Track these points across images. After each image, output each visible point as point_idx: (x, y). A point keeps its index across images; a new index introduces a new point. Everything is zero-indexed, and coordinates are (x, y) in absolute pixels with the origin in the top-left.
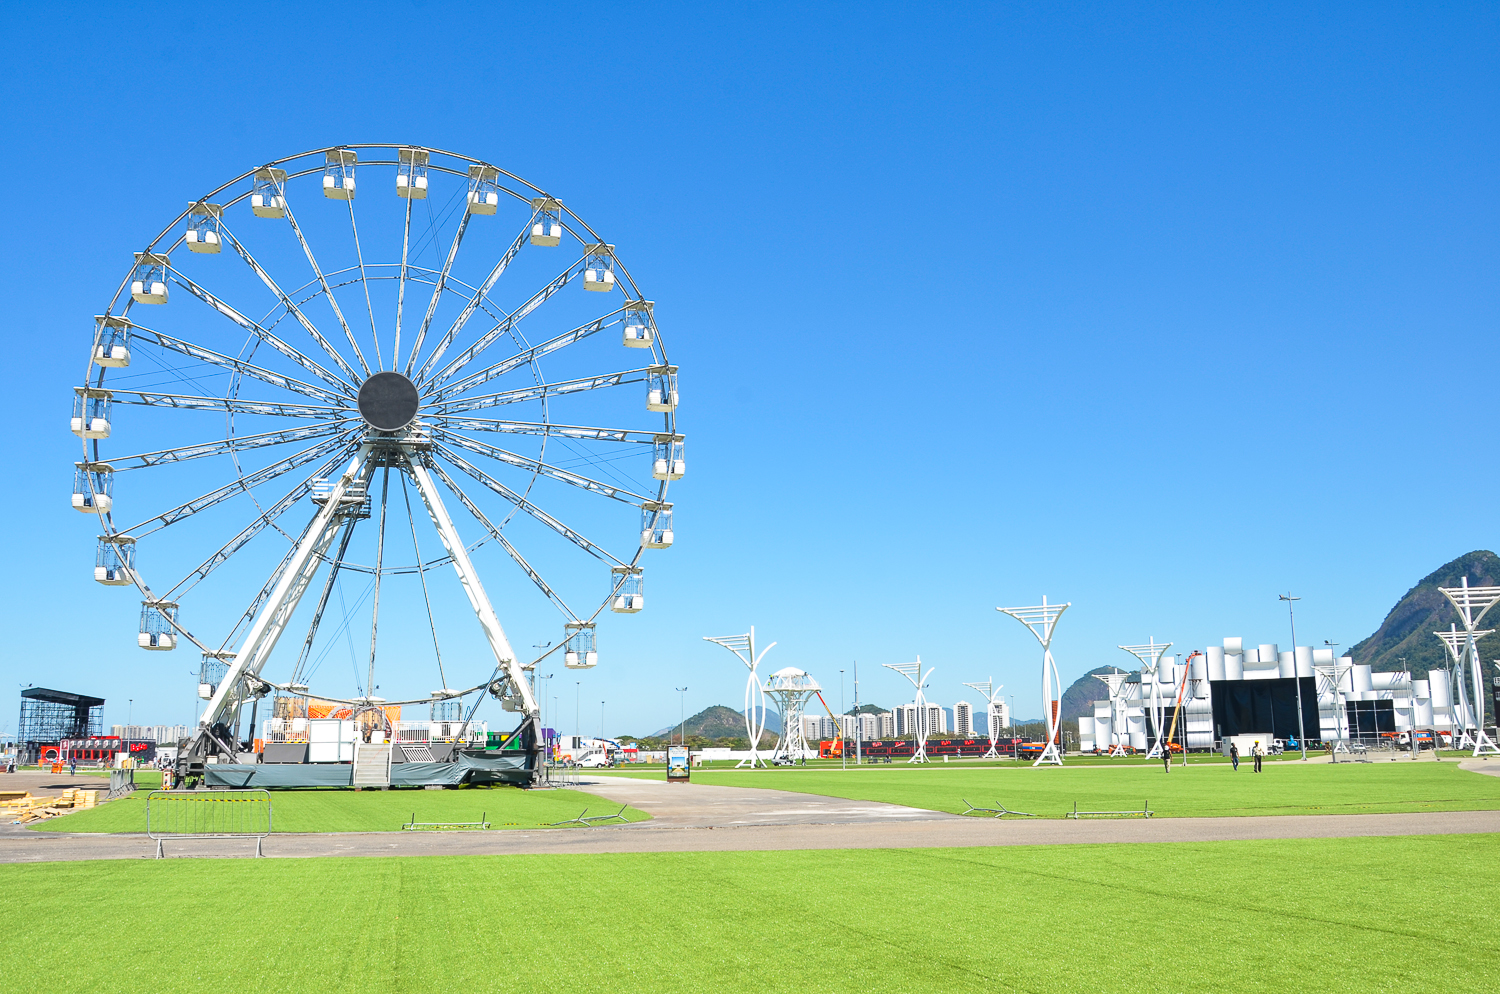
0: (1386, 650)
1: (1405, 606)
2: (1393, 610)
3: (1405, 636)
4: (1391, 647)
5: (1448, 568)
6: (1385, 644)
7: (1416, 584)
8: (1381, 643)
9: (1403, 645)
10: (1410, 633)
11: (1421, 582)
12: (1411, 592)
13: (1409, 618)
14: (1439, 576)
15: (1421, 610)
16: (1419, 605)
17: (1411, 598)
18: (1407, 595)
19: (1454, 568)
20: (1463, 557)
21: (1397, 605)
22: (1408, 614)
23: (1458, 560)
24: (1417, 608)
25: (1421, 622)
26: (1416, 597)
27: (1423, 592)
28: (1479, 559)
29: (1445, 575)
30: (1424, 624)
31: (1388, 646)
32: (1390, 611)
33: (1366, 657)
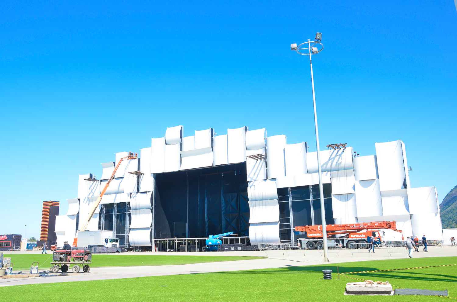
0: (444, 210)
1: (450, 195)
2: (446, 197)
3: (450, 205)
4: (446, 209)
6: (443, 208)
7: (454, 187)
8: (442, 207)
9: (450, 208)
10: (452, 204)
12: (452, 190)
13: (452, 199)
17: (452, 192)
18: (451, 191)
21: (447, 195)
22: (451, 198)
24: (454, 196)
26: (454, 192)
31: (444, 209)
32: (445, 197)
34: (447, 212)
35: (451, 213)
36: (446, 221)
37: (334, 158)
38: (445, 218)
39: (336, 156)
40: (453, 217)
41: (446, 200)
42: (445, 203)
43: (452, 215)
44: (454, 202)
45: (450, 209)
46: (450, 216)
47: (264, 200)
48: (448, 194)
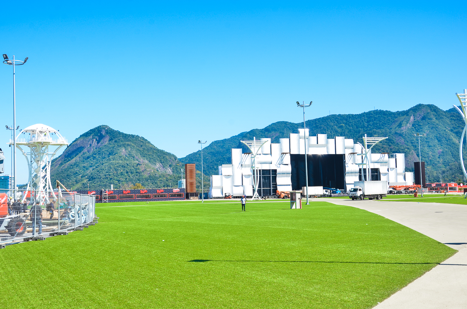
0: (65, 163)
1: (74, 145)
3: (73, 158)
4: (67, 162)
5: (92, 131)
6: (65, 160)
7: (79, 136)
10: (75, 156)
11: (81, 136)
13: (76, 150)
14: (88, 134)
15: (80, 147)
16: (80, 145)
17: (76, 142)
18: (75, 141)
19: (94, 131)
20: (98, 127)
22: (75, 149)
23: (96, 128)
24: (79, 146)
25: (80, 152)
26: (79, 142)
27: (82, 140)
28: (104, 128)
29: (91, 133)
30: (81, 153)
31: (66, 161)
33: (56, 165)
34: (71, 165)
35: (77, 167)
36: (72, 176)
37: (382, 158)
38: (71, 172)
39: (382, 157)
40: (79, 172)
41: (69, 151)
42: (67, 154)
43: (78, 169)
44: (78, 153)
45: (74, 162)
46: (77, 171)
47: (352, 173)
48: (72, 144)
